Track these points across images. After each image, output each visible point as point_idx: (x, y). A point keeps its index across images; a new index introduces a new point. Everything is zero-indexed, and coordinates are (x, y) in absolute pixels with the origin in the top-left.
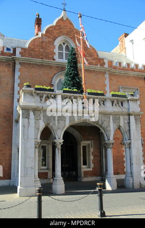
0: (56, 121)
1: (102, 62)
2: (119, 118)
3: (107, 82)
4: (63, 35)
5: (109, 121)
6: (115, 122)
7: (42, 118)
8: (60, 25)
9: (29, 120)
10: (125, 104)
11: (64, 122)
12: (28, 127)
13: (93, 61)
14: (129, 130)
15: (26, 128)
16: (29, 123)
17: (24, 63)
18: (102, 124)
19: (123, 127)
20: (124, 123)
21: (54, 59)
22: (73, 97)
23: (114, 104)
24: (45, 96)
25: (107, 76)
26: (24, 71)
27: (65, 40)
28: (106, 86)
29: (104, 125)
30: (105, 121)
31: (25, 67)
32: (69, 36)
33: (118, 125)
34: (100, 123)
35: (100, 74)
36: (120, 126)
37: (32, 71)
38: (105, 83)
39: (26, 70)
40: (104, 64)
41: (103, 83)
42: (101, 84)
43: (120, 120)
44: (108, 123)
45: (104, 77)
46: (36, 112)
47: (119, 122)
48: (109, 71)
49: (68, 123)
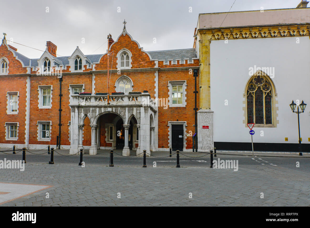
1: (153, 63)
2: (133, 109)
3: (156, 79)
4: (123, 48)
5: (125, 111)
6: (129, 112)
7: (83, 112)
8: (121, 41)
9: (75, 113)
10: (139, 99)
11: (95, 113)
12: (74, 117)
13: (146, 64)
14: (140, 117)
15: (73, 118)
17: (97, 74)
18: (120, 114)
19: (136, 116)
20: (137, 113)
21: (117, 68)
22: (101, 97)
23: (131, 99)
24: (85, 98)
25: (156, 74)
26: (97, 80)
27: (124, 51)
28: (155, 83)
29: (121, 114)
30: (122, 112)
31: (98, 77)
32: (128, 48)
33: (132, 114)
34: (119, 113)
35: (151, 74)
36: (133, 115)
37: (102, 79)
38: (154, 80)
39: (99, 79)
40: (155, 65)
41: (152, 81)
42: (151, 81)
43: (133, 111)
44: (124, 113)
45: (154, 75)
46: (79, 108)
47: (132, 112)
48: (159, 70)
49: (98, 114)
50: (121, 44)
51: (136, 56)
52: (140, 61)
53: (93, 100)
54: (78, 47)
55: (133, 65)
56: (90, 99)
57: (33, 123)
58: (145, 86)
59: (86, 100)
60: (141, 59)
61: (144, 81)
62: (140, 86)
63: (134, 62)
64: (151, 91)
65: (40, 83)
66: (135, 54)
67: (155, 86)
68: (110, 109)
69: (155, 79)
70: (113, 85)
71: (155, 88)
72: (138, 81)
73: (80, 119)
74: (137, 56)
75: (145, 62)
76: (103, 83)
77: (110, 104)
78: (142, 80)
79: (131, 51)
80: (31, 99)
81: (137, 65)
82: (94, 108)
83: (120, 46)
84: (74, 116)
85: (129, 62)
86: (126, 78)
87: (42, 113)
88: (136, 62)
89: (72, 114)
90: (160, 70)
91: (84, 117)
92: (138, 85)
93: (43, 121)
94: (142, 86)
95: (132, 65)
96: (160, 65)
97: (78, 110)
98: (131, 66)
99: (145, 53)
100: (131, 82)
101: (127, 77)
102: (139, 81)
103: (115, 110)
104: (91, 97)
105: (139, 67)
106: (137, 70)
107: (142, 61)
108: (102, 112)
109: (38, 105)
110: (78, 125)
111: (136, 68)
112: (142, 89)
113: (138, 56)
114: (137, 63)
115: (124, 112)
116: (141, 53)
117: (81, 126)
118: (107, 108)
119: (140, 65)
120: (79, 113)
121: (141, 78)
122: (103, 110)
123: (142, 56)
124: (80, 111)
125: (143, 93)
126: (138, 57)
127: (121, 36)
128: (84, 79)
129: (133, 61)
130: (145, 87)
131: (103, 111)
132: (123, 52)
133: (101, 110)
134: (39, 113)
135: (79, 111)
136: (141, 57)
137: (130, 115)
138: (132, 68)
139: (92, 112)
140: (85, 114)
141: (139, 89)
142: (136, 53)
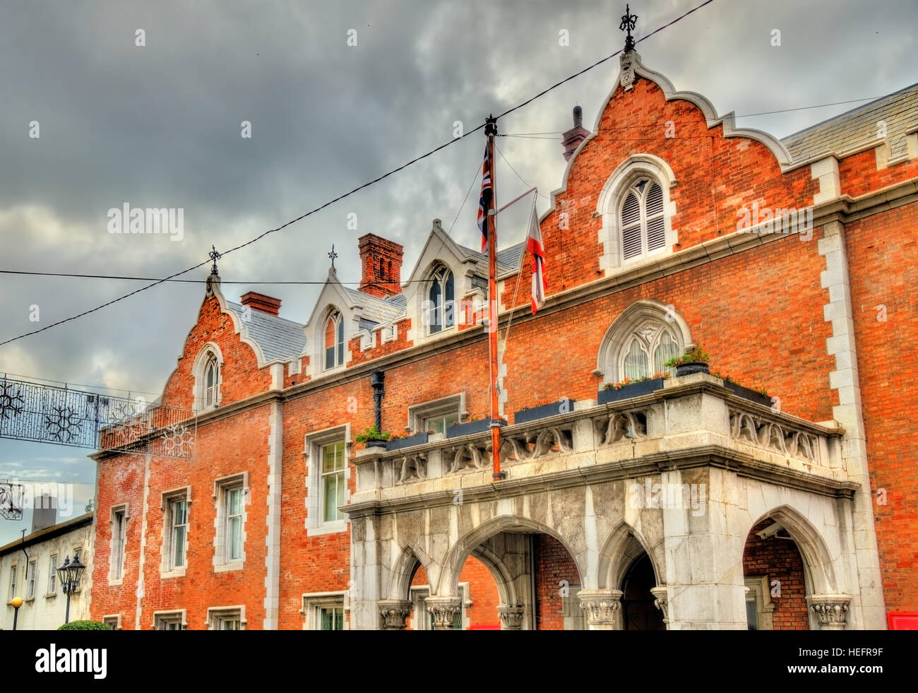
0: (427, 538)
1: (799, 183)
2: (622, 491)
3: (834, 277)
4: (628, 154)
5: (583, 510)
6: (604, 512)
7: (396, 534)
8: (614, 125)
9: (364, 544)
11: (445, 537)
12: (364, 567)
14: (664, 540)
15: (360, 568)
16: (365, 553)
17: (515, 327)
18: (556, 528)
19: (639, 528)
20: (643, 510)
21: (600, 273)
22: (471, 446)
24: (405, 459)
25: (832, 246)
26: (515, 356)
27: (635, 171)
28: (828, 301)
29: (563, 530)
30: (565, 514)
31: (519, 342)
32: (649, 148)
33: (617, 522)
34: (550, 523)
35: (792, 254)
36: (624, 524)
37: (536, 347)
38: (818, 285)
39: (522, 350)
40: (814, 187)
41: (808, 292)
42: (800, 297)
43: (623, 500)
44: (576, 521)
45: (815, 254)
46: (383, 517)
47: (619, 508)
48: (842, 213)
49: (456, 540)
50: (613, 141)
51: (694, 176)
52: (721, 197)
53: (435, 466)
54: (437, 222)
55: (687, 228)
56: (424, 462)
57: (289, 604)
58: (765, 335)
59: (412, 469)
60: (727, 183)
61: (753, 305)
62: (733, 339)
63: (690, 211)
64: (804, 357)
65: (310, 421)
66: (689, 166)
67: (830, 323)
68: (506, 508)
69: (823, 274)
70: (586, 370)
71: (831, 335)
72: (715, 312)
73: (385, 572)
74: (702, 173)
75: (751, 192)
76: (541, 368)
77: (508, 478)
78: (744, 300)
79: (669, 159)
80: (284, 495)
81: (706, 223)
82: (438, 511)
83: (609, 151)
84: (360, 562)
85: (661, 220)
86: (650, 312)
87: (318, 556)
88: (701, 210)
89: (355, 550)
90: (854, 209)
91: (401, 559)
92: (723, 338)
93: (322, 591)
94: (743, 341)
95: (680, 233)
96: (855, 182)
97: (378, 528)
98: (671, 237)
99: (746, 138)
100: (678, 333)
101: (654, 308)
102: (723, 314)
103: (533, 507)
104: (427, 452)
105: (720, 233)
106: (704, 254)
107: (735, 191)
108: (472, 525)
109: (304, 522)
110: (381, 607)
111: (703, 238)
112: (745, 360)
113: (707, 174)
114: (702, 214)
115: (573, 514)
116: (721, 150)
117: (393, 612)
118: (493, 502)
119: (722, 218)
120: (384, 544)
121: (732, 296)
122: (477, 516)
123: (733, 165)
124: (386, 534)
125: (673, 383)
126: (708, 179)
127: (611, 99)
128: (464, 369)
129: (679, 209)
130: (764, 339)
131: (476, 523)
132: (628, 177)
133: (469, 516)
134: (308, 555)
135: (383, 531)
136: (725, 172)
137: (607, 531)
138: (678, 246)
139: (431, 534)
140: (403, 546)
141: (730, 359)
142: (693, 160)
